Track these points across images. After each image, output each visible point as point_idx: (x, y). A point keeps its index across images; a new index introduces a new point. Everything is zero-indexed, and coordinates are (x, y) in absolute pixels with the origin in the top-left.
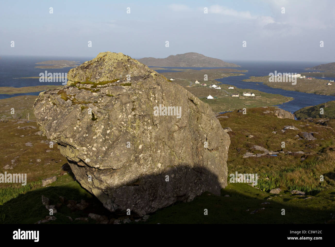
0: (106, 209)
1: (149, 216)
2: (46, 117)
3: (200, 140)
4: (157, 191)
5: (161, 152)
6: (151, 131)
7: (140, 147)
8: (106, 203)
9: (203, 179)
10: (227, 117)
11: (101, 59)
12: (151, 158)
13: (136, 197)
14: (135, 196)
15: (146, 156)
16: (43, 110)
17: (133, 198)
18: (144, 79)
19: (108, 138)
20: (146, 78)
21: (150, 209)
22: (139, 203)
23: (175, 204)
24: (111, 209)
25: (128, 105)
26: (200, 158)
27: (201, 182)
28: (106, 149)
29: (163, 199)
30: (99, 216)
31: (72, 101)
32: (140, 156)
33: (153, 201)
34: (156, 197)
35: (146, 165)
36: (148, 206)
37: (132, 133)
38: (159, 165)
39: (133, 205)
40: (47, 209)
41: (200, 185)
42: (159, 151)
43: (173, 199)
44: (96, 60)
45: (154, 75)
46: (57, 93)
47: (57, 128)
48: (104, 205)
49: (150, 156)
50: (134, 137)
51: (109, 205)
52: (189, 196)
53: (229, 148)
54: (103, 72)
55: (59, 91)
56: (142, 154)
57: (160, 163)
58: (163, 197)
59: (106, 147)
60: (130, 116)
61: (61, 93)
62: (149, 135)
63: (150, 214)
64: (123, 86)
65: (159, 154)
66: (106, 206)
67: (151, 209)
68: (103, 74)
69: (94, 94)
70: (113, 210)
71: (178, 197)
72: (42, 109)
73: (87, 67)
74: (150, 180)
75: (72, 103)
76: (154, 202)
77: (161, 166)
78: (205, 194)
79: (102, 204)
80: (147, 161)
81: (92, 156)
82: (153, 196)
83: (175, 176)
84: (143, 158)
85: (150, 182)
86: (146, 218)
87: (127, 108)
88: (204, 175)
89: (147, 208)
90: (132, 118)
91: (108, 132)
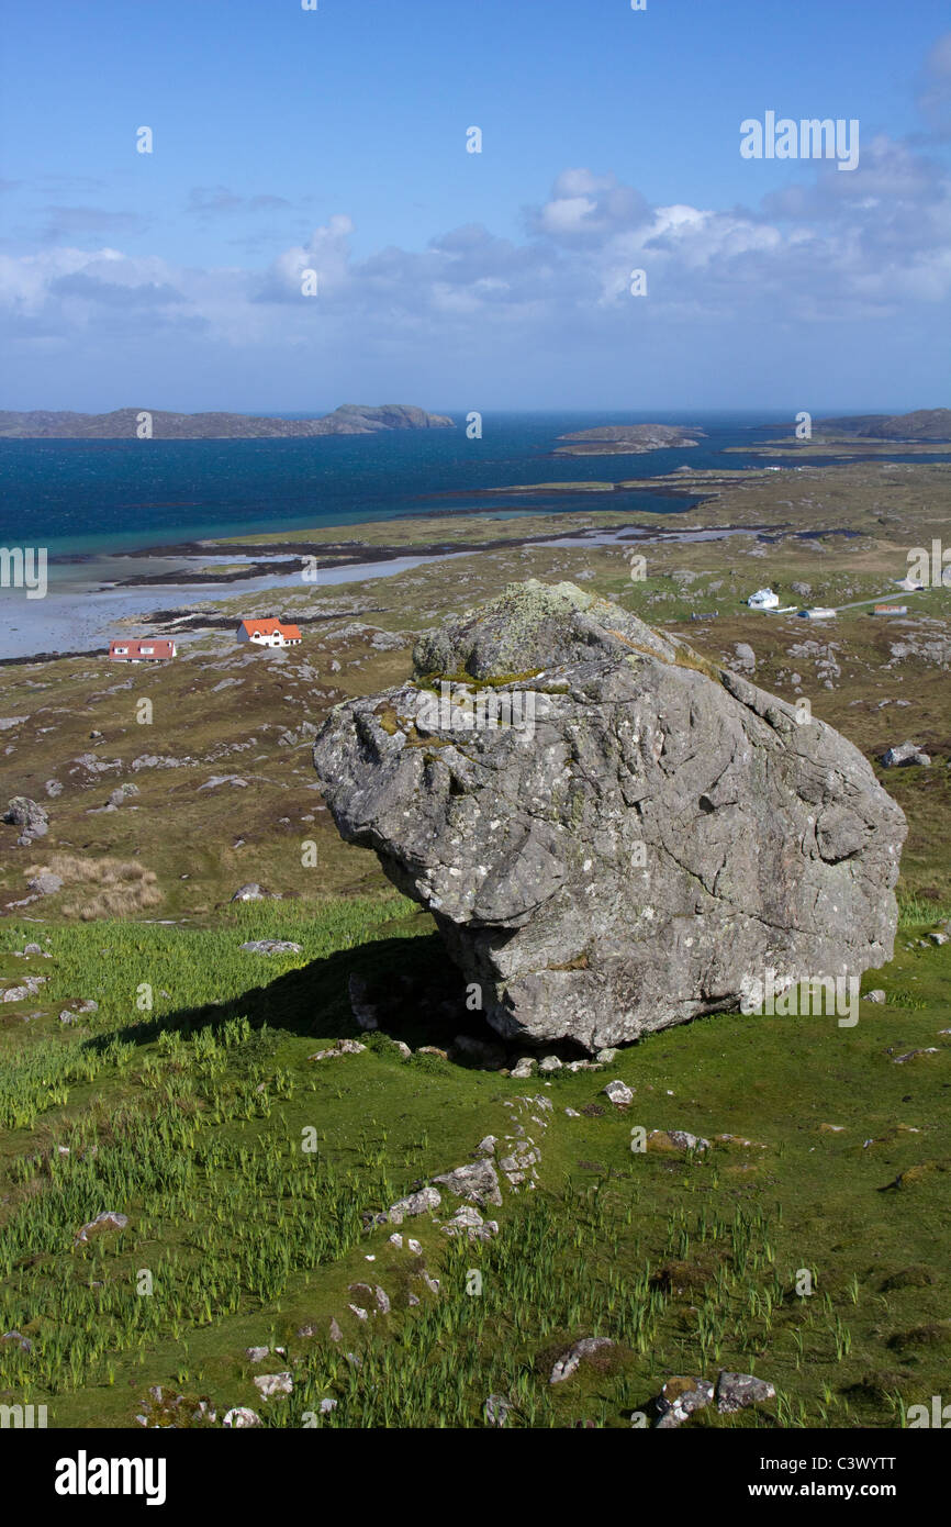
0: (494, 1030)
1: (615, 1050)
2: (341, 778)
3: (792, 833)
4: (641, 984)
5: (652, 877)
6: (621, 821)
7: (587, 865)
8: (494, 1014)
9: (794, 948)
11: (509, 602)
12: (620, 894)
13: (574, 1001)
14: (570, 998)
15: (606, 889)
16: (337, 758)
17: (566, 1004)
18: (605, 674)
19: (495, 840)
20: (611, 671)
21: (619, 1033)
22: (583, 1016)
23: (699, 1017)
24: (505, 1031)
25: (552, 750)
26: (789, 885)
27: (787, 956)
28: (489, 872)
29: (659, 1005)
30: (481, 1046)
31: (407, 734)
32: (588, 890)
33: (627, 1010)
34: (637, 1002)
35: (607, 914)
36: (614, 1026)
37: (561, 828)
38: (649, 913)
39: (568, 1023)
40: (355, 1015)
41: (782, 964)
42: (647, 875)
43: (690, 1005)
44: (495, 608)
45: (637, 661)
46: (373, 709)
47: (361, 812)
48: (488, 1018)
49: (620, 888)
50: (568, 839)
54: (502, 647)
55: (381, 702)
56: (593, 886)
57: (653, 907)
58: (659, 1000)
59: (490, 867)
60: (558, 781)
61: (382, 711)
62: (612, 832)
63: (622, 1045)
64: (544, 695)
65: (648, 881)
66: (493, 1024)
67: (623, 1032)
68: (501, 654)
71: (709, 999)
72: (335, 754)
73: (464, 629)
74: (615, 954)
75: (407, 742)
76: (629, 1015)
77: (655, 914)
80: (610, 902)
81: (449, 892)
82: (629, 998)
83: (696, 944)
84: (597, 895)
85: (618, 960)
86: (607, 1055)
87: (549, 759)
88: (797, 935)
89: (608, 1030)
90: (565, 786)
91: (494, 825)
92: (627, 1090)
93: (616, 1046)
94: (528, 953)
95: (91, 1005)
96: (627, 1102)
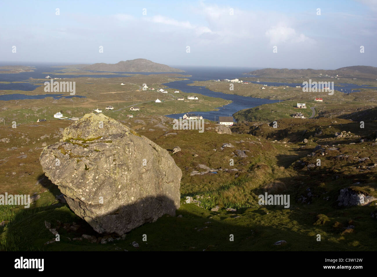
0: (96, 232)
1: (125, 235)
2: (50, 167)
3: (161, 176)
4: (131, 217)
5: (134, 189)
6: (127, 175)
7: (119, 187)
8: (96, 227)
9: (163, 205)
11: (87, 119)
12: (127, 194)
13: (117, 223)
14: (116, 222)
15: (123, 193)
16: (48, 161)
17: (115, 223)
18: (121, 137)
19: (97, 182)
20: (122, 137)
21: (126, 230)
22: (119, 226)
23: (143, 225)
24: (100, 232)
25: (111, 157)
26: (161, 190)
27: (162, 208)
28: (96, 190)
29: (135, 222)
30: (90, 236)
32: (119, 193)
33: (128, 224)
34: (131, 222)
35: (123, 199)
36: (125, 228)
37: (113, 177)
38: (133, 198)
39: (115, 228)
40: (51, 232)
41: (161, 210)
42: (132, 189)
43: (142, 221)
44: (84, 120)
45: (128, 134)
46: (57, 148)
47: (60, 176)
48: (94, 229)
49: (126, 192)
50: (115, 180)
51: (98, 229)
52: (154, 218)
53: (181, 179)
54: (90, 131)
55: (58, 146)
56: (121, 192)
58: (135, 220)
59: (96, 189)
60: (112, 165)
61: (61, 148)
62: (125, 178)
63: (127, 233)
64: (106, 143)
65: (133, 190)
66: (96, 230)
67: (127, 229)
68: (90, 133)
69: (85, 149)
70: (101, 232)
71: (146, 220)
72: (47, 160)
73: (77, 126)
74: (126, 209)
75: (70, 156)
76: (129, 225)
77: (134, 199)
78: (165, 215)
79: (93, 228)
80: (124, 196)
81: (86, 195)
82: (129, 221)
83: (144, 206)
84: (121, 194)
85: (127, 211)
87: (110, 159)
88: (164, 202)
89: (124, 230)
90: (114, 166)
91: (97, 177)
92: (137, 244)
93: (126, 234)
96: (138, 247)
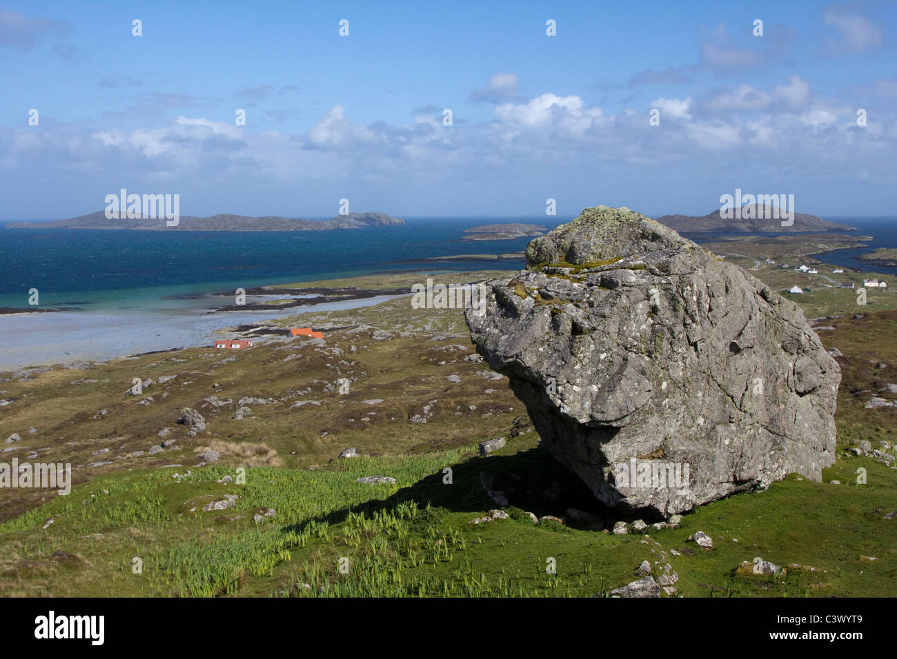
0: (600, 503)
1: (680, 516)
2: (488, 329)
3: (781, 372)
4: (697, 470)
5: (703, 396)
6: (685, 355)
7: (664, 385)
8: (599, 490)
9: (786, 450)
10: (831, 328)
11: (588, 219)
12: (684, 407)
15: (675, 403)
18: (671, 256)
19: (603, 367)
20: (673, 255)
21: (683, 504)
22: (661, 491)
23: (730, 495)
24: (609, 501)
25: (641, 305)
26: (780, 407)
27: (782, 455)
28: (599, 389)
29: (708, 485)
30: (586, 515)
31: (535, 298)
32: (664, 403)
35: (675, 420)
36: (680, 499)
37: (647, 359)
38: (701, 421)
39: (651, 496)
40: (491, 498)
41: (780, 460)
42: (700, 394)
43: (727, 486)
44: (579, 223)
45: (690, 248)
46: (507, 284)
47: (508, 349)
49: (684, 403)
50: (653, 367)
51: (606, 495)
52: (759, 482)
53: (839, 389)
54: (592, 244)
55: (510, 280)
56: (667, 400)
57: (704, 417)
58: (708, 482)
59: (600, 386)
60: (644, 327)
61: (515, 285)
62: (680, 363)
63: (684, 513)
64: (630, 271)
65: (701, 399)
66: (599, 497)
67: (686, 503)
68: (592, 248)
69: (575, 285)
70: (612, 503)
71: (738, 482)
73: (561, 235)
75: (535, 302)
77: (705, 422)
78: (790, 477)
79: (592, 492)
80: (677, 412)
81: (573, 402)
83: (731, 443)
84: (670, 407)
85: (684, 452)
86: (676, 519)
87: (639, 311)
88: (788, 441)
89: (677, 502)
90: (649, 330)
91: (603, 356)
92: (708, 538)
93: (681, 514)
94: (625, 446)
95: (272, 512)
96: (710, 545)
